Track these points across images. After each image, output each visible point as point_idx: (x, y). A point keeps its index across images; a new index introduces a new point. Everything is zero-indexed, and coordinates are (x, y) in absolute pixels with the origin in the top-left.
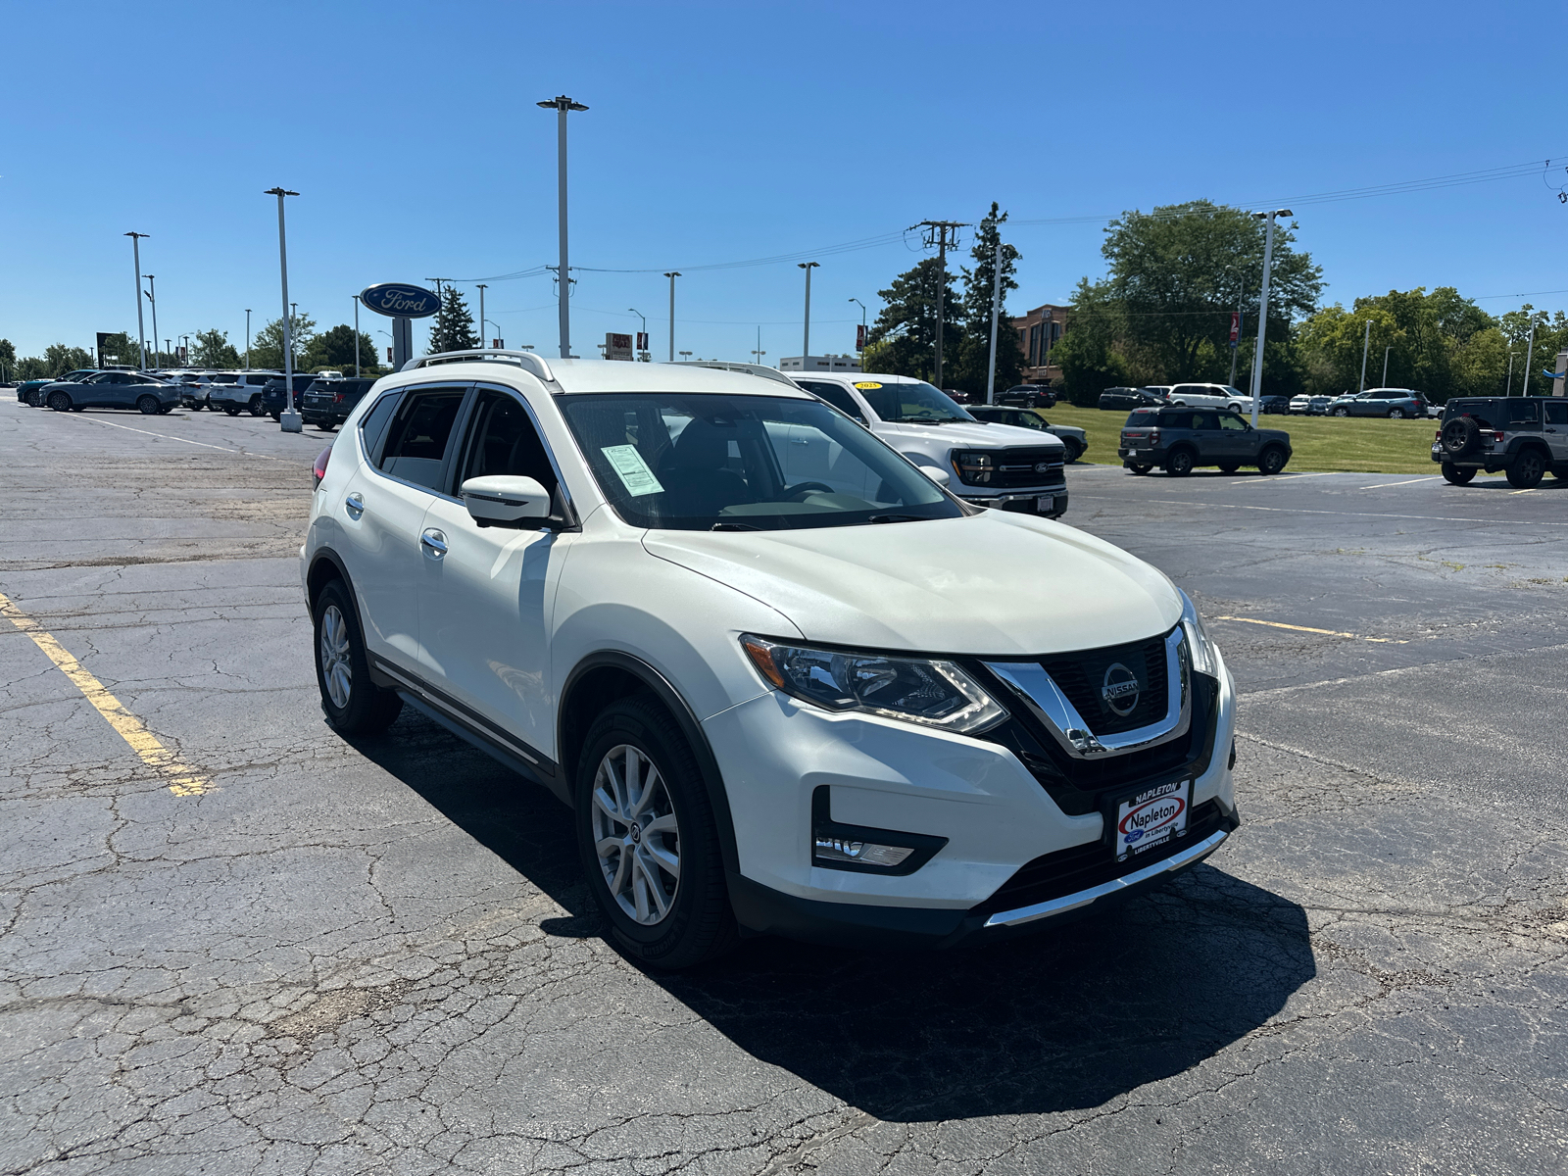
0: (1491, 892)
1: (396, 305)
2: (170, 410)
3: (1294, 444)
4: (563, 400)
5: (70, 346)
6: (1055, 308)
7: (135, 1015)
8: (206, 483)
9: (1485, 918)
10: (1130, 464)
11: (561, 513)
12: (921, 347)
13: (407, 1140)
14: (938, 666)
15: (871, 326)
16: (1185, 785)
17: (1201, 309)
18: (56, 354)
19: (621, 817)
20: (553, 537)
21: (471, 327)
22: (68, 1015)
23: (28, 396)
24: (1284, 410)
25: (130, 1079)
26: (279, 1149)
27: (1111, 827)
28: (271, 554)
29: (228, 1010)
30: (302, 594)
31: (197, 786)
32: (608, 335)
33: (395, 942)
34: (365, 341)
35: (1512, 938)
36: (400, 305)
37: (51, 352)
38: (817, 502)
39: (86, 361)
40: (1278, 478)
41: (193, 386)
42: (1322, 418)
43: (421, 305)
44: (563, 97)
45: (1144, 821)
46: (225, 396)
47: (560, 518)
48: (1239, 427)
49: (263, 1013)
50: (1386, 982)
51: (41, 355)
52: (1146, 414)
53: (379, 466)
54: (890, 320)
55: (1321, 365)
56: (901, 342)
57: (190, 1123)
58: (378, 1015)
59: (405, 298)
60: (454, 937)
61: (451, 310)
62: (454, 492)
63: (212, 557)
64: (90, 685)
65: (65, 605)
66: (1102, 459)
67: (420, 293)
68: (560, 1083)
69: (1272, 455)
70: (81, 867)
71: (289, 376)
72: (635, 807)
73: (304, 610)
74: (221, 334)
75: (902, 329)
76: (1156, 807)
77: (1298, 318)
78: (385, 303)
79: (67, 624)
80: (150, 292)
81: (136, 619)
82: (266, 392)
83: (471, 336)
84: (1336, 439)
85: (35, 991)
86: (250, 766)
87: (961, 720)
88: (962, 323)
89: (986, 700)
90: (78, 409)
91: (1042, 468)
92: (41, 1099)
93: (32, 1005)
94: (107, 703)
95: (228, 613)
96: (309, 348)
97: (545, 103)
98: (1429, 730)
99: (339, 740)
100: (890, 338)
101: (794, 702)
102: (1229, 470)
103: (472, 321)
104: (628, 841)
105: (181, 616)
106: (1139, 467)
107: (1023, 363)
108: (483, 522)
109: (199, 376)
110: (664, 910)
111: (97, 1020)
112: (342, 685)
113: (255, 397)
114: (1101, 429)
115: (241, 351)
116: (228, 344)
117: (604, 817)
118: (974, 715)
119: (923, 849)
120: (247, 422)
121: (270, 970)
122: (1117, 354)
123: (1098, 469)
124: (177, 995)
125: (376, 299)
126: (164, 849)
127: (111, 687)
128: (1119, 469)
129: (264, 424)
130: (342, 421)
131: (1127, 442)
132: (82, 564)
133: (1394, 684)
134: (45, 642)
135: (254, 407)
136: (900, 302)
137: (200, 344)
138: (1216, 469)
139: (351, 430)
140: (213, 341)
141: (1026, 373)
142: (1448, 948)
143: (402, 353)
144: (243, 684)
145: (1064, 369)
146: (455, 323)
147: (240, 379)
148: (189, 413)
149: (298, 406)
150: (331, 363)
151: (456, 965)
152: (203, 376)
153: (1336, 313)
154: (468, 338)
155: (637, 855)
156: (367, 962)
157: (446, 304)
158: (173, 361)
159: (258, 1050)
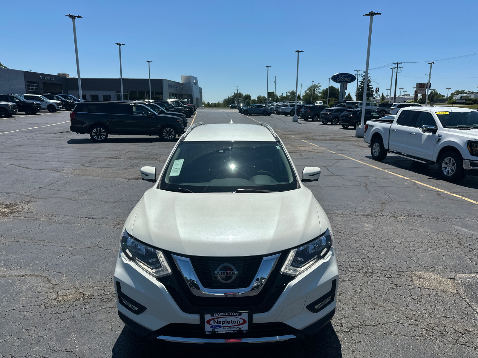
1: (342, 80)
2: (271, 115)
14: (157, 252)
16: (245, 315)
27: (203, 321)
32: (417, 84)
36: (343, 80)
41: (278, 108)
43: (349, 79)
44: (372, 11)
45: (221, 323)
46: (284, 111)
59: (345, 77)
67: (349, 75)
78: (338, 79)
80: (275, 81)
83: (370, 87)
87: (157, 271)
89: (168, 267)
97: (366, 15)
103: (371, 82)
109: (280, 105)
119: (140, 309)
125: (335, 78)
143: (342, 94)
147: (288, 106)
152: (281, 105)
154: (369, 87)
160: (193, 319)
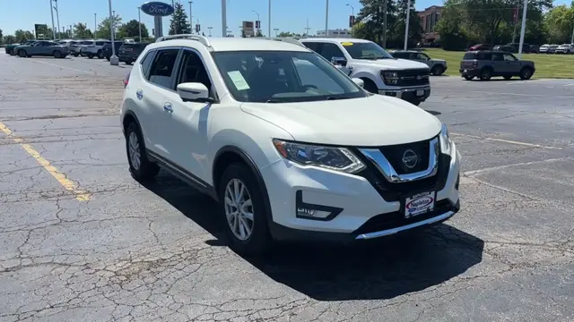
0: (563, 238)
1: (156, 11)
2: (66, 56)
3: (536, 66)
4: (214, 54)
5: (25, 30)
6: (437, 8)
7: (71, 268)
8: (81, 86)
9: (557, 246)
10: (465, 75)
11: (213, 97)
12: (378, 25)
13: (162, 305)
14: (342, 150)
15: (356, 16)
16: (433, 193)
17: (501, 7)
18: (19, 33)
19: (234, 205)
20: (210, 105)
21: (187, 19)
22: (49, 268)
23: (10, 51)
24: (537, 51)
25: (71, 287)
26: (121, 306)
27: (403, 206)
28: (109, 115)
29: (101, 268)
30: (121, 129)
31: (86, 197)
32: (243, 23)
33: (158, 247)
34: (143, 26)
35: (566, 253)
37: (18, 33)
38: (311, 92)
39: (31, 36)
40: (528, 81)
41: (75, 46)
42: (554, 55)
43: (166, 11)
45: (416, 205)
46: (87, 50)
47: (212, 98)
48: (512, 59)
49: (113, 269)
50: (512, 266)
51: (13, 34)
52: (471, 54)
53: (148, 79)
54: (364, 14)
55: (554, 31)
56: (369, 22)
57: (93, 299)
58: (152, 269)
59: (159, 8)
60: (179, 246)
61: (178, 12)
62: (175, 89)
63: (86, 116)
64: (44, 162)
65: (33, 133)
66: (454, 74)
67: (165, 6)
68: (214, 290)
69: (526, 71)
70: (49, 223)
71: (113, 42)
72: (238, 201)
73: (123, 135)
74: (83, 24)
75: (370, 18)
76: (421, 200)
77: (545, 10)
78: (151, 10)
79: (35, 140)
80: (56, 7)
81: (59, 139)
82: (104, 49)
83: (186, 23)
84: (556, 64)
85: (37, 261)
86: (105, 190)
87: (349, 169)
88: (396, 14)
89: (359, 162)
90: (29, 56)
91: (419, 78)
92: (43, 291)
93: (37, 265)
94: (51, 169)
95: (93, 136)
96: (120, 30)
98: (559, 181)
99: (137, 183)
100: (364, 21)
101: (290, 162)
102: (507, 78)
103: (187, 17)
104: (237, 212)
105: (76, 138)
106: (468, 77)
107: (423, 32)
108: (185, 100)
110: (249, 233)
111: (58, 269)
112: (137, 162)
113: (100, 51)
114: (453, 60)
115: (92, 31)
116: (87, 28)
117: (229, 206)
118: (355, 167)
119: (335, 212)
120: (96, 61)
121: (116, 256)
122: (463, 27)
123: (452, 78)
124: (84, 263)
125: (147, 9)
126: (76, 218)
127: (52, 163)
128: (460, 78)
129: (103, 62)
130: (135, 60)
131: (463, 66)
132: (36, 118)
133: (551, 164)
134: (27, 147)
135: (99, 55)
136: (369, 5)
137: (75, 29)
138: (502, 78)
139: (137, 65)
140: (81, 27)
141: (424, 35)
142: (539, 255)
143: (158, 31)
144: (101, 163)
145: (440, 34)
146: (179, 18)
147: (93, 43)
148: (73, 58)
149: (117, 54)
150: (130, 36)
151: (180, 255)
152: (78, 42)
153: (563, 8)
155: (240, 217)
156: (149, 254)
157: (176, 10)
158: (65, 36)
159: (112, 279)
160: (394, 206)
